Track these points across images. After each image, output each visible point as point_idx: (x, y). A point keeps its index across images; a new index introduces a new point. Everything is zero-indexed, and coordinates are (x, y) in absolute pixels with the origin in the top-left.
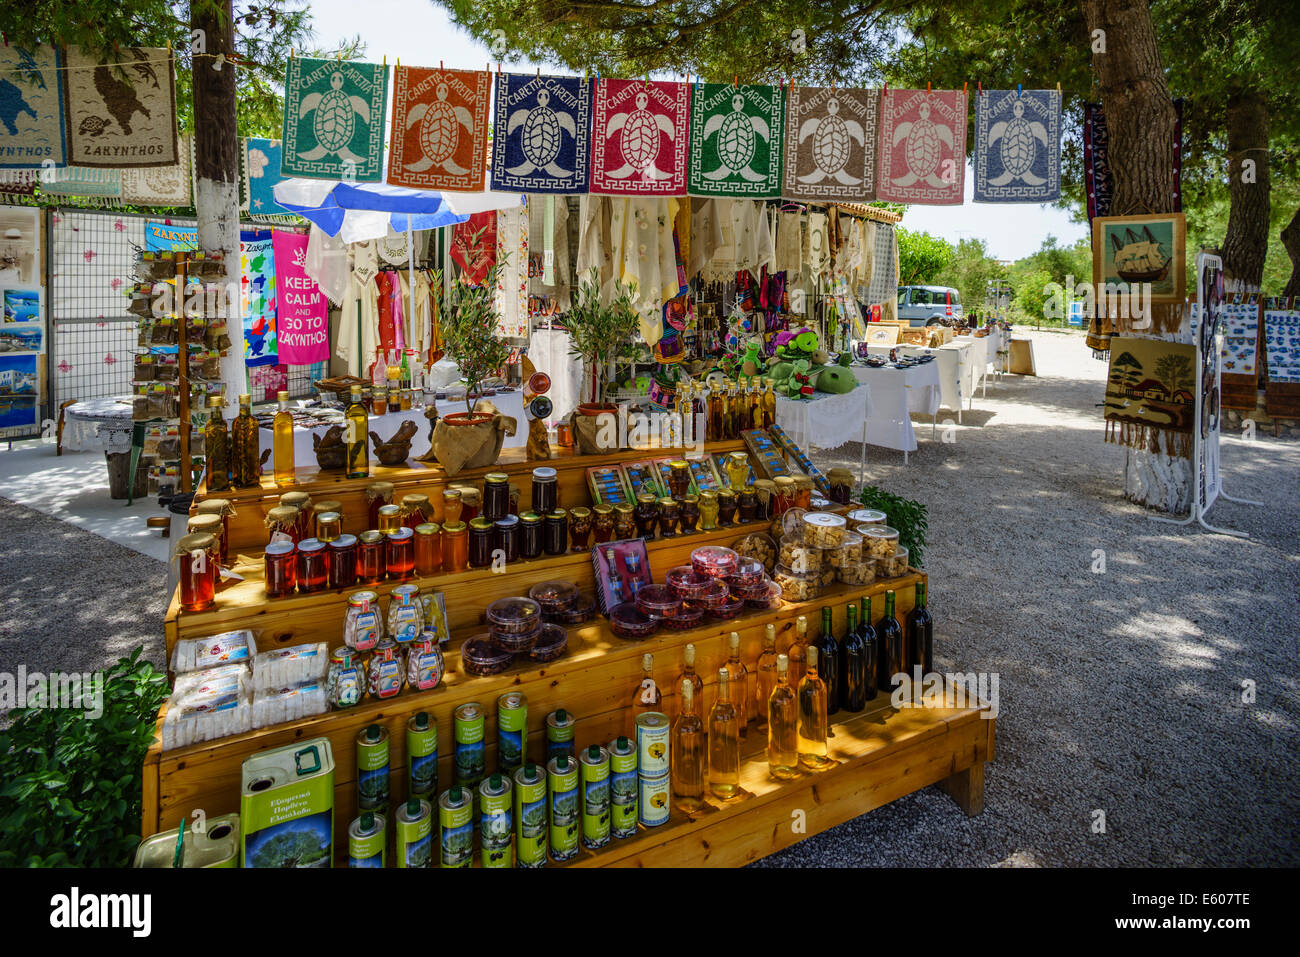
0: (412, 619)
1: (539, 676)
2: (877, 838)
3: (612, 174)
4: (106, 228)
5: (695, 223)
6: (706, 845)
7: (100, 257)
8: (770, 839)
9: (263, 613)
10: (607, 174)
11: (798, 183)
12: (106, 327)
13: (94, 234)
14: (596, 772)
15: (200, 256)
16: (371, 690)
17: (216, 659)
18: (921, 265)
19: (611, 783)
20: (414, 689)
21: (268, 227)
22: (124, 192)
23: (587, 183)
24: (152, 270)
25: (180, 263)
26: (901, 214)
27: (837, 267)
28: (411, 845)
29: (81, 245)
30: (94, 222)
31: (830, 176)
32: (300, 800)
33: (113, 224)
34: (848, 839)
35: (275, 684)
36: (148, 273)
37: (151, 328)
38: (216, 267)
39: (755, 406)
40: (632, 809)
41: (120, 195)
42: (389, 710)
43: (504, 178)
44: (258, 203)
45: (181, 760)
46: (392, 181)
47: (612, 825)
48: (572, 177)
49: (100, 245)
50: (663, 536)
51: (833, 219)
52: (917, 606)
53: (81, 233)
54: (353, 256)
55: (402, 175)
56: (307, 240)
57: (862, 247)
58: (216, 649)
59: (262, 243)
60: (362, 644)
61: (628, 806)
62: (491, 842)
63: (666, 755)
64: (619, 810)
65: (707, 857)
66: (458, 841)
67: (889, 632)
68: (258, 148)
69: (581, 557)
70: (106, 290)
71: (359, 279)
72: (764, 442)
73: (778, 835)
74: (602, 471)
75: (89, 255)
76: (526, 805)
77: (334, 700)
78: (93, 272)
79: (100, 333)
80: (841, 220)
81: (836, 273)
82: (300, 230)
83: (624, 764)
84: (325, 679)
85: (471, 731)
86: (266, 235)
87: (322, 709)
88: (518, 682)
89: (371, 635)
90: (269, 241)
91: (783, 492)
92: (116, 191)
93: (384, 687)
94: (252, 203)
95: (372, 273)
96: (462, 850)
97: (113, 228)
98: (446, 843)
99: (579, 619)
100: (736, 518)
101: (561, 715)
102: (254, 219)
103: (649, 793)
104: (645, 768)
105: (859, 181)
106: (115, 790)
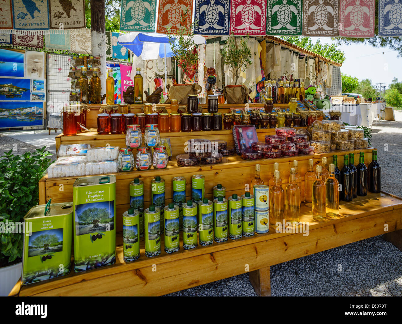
0: (155, 136)
1: (210, 169)
2: (360, 257)
3: (238, 28)
4: (65, 60)
5: (267, 56)
6: (286, 244)
7: (63, 70)
8: (315, 246)
9: (95, 139)
10: (236, 27)
11: (308, 30)
12: (65, 94)
13: (61, 62)
14: (235, 204)
15: (92, 57)
16: (137, 166)
17: (75, 152)
18: (347, 87)
19: (243, 212)
20: (156, 168)
21: (118, 63)
22: (72, 49)
23: (228, 31)
24: (76, 62)
25: (85, 60)
26: (341, 63)
27: (318, 80)
28: (151, 224)
29: (57, 66)
30: (62, 58)
31: (321, 27)
32: (100, 194)
33: (68, 59)
34: (347, 256)
35: (95, 159)
36: (74, 63)
37: (75, 83)
38: (97, 61)
39: (297, 92)
40: (252, 224)
41: (70, 50)
42: (144, 174)
43: (198, 30)
44: (115, 55)
45: (54, 182)
46: (158, 32)
47: (243, 231)
48: (223, 29)
49: (63, 66)
50: (262, 127)
51: (317, 62)
52: (373, 161)
53: (57, 61)
54: (146, 73)
55: (162, 29)
56: (131, 68)
57: (327, 73)
58: (75, 149)
59: (116, 68)
60: (132, 145)
61: (250, 222)
62: (187, 229)
63: (267, 201)
64: (246, 224)
65: (286, 250)
66: (173, 226)
67: (362, 170)
68: (115, 36)
69: (228, 132)
70: (65, 81)
71: (148, 80)
72: (301, 105)
73: (318, 245)
74: (236, 110)
75: (60, 69)
76: (203, 215)
77: (120, 167)
78: (61, 75)
79: (63, 96)
80: (320, 63)
81: (318, 82)
82: (129, 64)
83: (248, 202)
84: (117, 159)
85: (180, 186)
86: (118, 65)
87: (115, 171)
88: (200, 170)
89: (137, 141)
90: (119, 68)
91: (312, 115)
92: (69, 48)
93: (142, 164)
94: (113, 54)
95: (153, 78)
96: (174, 230)
97: (68, 61)
98: (167, 226)
99: (227, 154)
100: (292, 125)
101: (219, 186)
102: (114, 60)
103: (260, 218)
104: (257, 206)
105: (332, 29)
106: (27, 191)
